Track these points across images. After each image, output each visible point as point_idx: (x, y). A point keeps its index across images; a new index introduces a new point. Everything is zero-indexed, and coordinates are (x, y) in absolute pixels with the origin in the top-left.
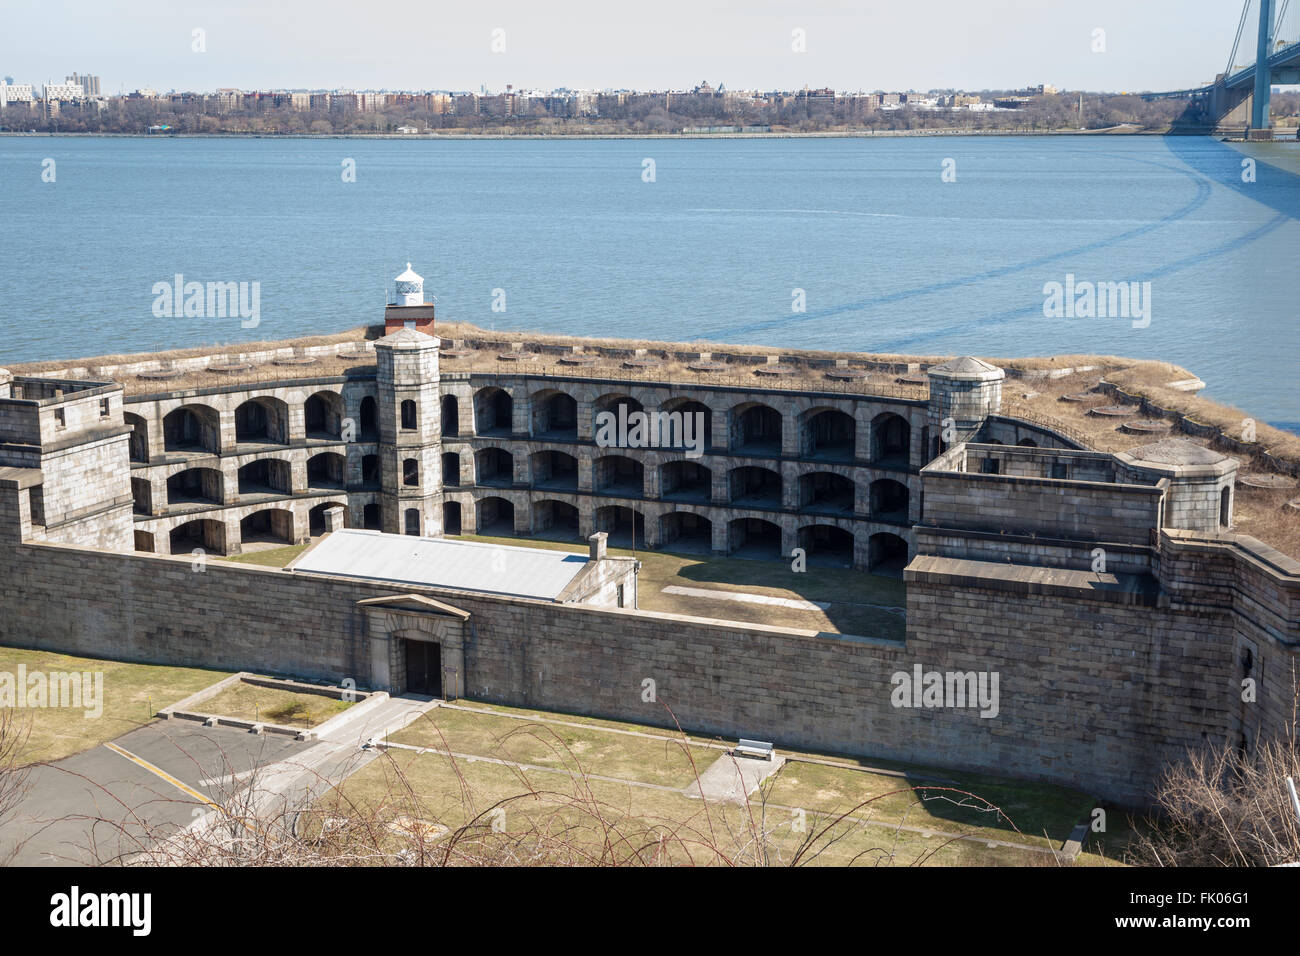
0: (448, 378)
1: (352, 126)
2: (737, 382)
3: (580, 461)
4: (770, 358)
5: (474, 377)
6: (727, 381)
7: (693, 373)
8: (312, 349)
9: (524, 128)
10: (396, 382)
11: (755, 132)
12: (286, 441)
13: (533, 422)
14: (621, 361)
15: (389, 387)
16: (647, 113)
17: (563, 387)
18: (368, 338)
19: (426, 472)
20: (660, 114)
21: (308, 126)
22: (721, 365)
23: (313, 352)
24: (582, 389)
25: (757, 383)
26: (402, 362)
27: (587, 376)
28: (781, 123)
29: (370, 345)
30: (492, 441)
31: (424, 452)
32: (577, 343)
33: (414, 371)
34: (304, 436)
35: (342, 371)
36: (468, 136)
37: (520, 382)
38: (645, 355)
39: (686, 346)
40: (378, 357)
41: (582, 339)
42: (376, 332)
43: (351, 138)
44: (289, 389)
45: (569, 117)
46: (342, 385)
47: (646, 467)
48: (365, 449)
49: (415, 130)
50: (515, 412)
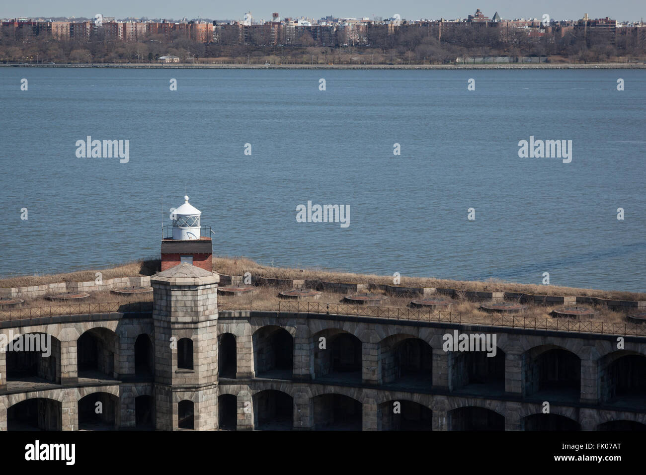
0: (226, 315)
1: (113, 55)
2: (533, 323)
3: (365, 405)
4: (566, 299)
5: (253, 315)
6: (522, 323)
7: (485, 314)
8: (86, 284)
9: (289, 57)
10: (173, 319)
11: (531, 63)
12: (57, 379)
13: (315, 364)
14: (408, 300)
15: (166, 325)
16: (418, 42)
17: (347, 327)
18: (144, 272)
19: (202, 415)
20: (431, 44)
21: (67, 55)
22: (516, 305)
23: (86, 287)
24: (368, 329)
25: (555, 325)
26: (179, 298)
27: (373, 316)
28: (559, 54)
29: (146, 280)
30: (271, 383)
31: (200, 393)
32: (362, 281)
33: (191, 308)
34: (76, 375)
35: (117, 308)
36: (231, 65)
37: (301, 320)
38: (433, 294)
39: (478, 285)
40: (155, 292)
41: (367, 276)
42: (151, 267)
43: (112, 67)
44: (63, 325)
45: (337, 46)
46: (117, 322)
47: (435, 412)
48: (137, 389)
49: (177, 60)
50: (297, 352)
